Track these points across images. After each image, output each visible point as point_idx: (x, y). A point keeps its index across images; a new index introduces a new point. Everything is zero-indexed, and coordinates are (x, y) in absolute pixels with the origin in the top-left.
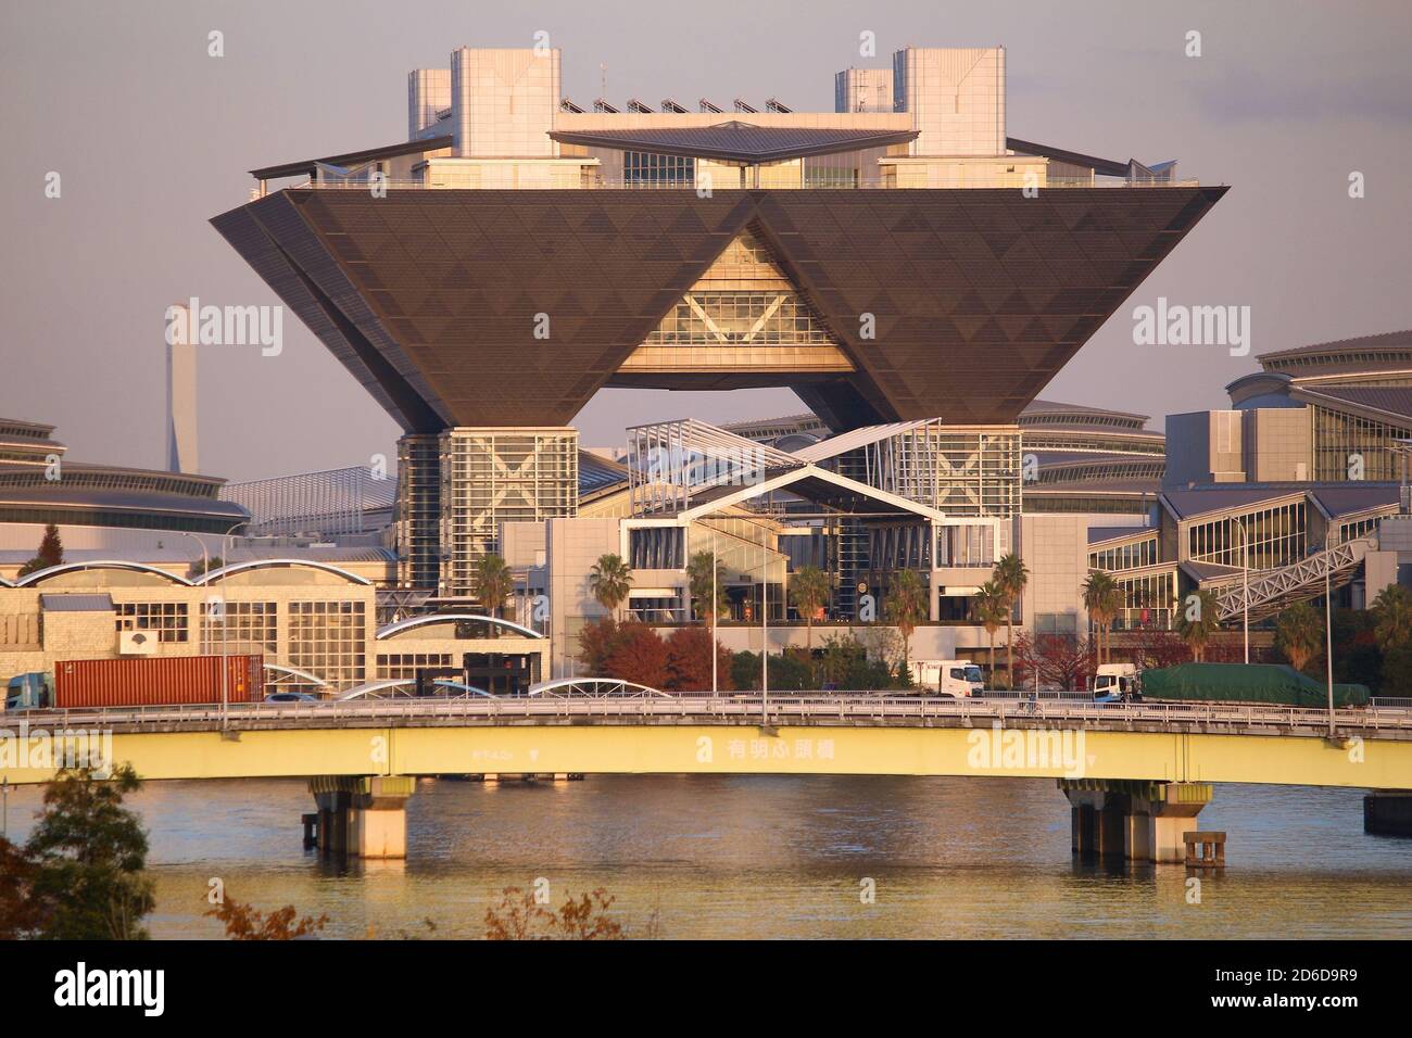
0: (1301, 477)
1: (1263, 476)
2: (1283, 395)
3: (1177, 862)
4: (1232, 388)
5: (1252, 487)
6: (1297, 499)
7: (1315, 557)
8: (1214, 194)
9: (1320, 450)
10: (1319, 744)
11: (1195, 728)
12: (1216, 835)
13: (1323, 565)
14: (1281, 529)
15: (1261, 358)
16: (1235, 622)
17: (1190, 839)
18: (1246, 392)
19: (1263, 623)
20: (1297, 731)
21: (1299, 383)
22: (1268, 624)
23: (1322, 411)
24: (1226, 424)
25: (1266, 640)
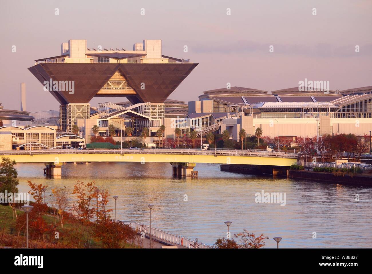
0: (211, 112)
1: (204, 112)
2: (208, 98)
3: (190, 176)
4: (199, 97)
5: (202, 114)
6: (210, 116)
7: (213, 125)
8: (196, 65)
9: (214, 107)
10: (213, 156)
11: (193, 154)
12: (196, 171)
13: (214, 127)
14: (207, 121)
15: (204, 92)
16: (199, 136)
17: (192, 172)
18: (201, 98)
20: (210, 154)
21: (210, 96)
22: (205, 136)
23: (214, 101)
24: (198, 103)
25: (205, 139)
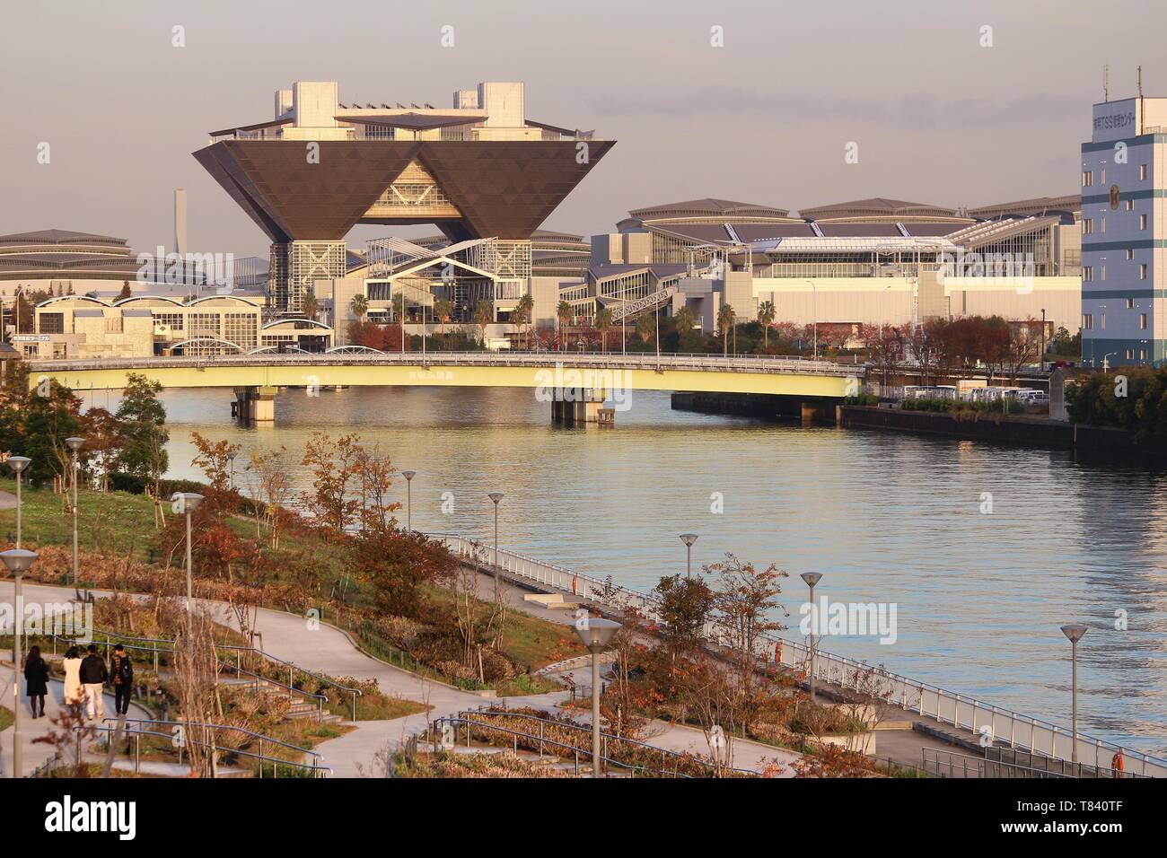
0: (647, 262)
1: (630, 262)
2: (640, 228)
3: (595, 422)
4: (618, 225)
5: (627, 266)
6: (645, 271)
7: (652, 295)
8: (610, 144)
9: (654, 251)
10: (653, 372)
11: (602, 366)
12: (610, 410)
13: (655, 298)
14: (637, 284)
15: (630, 212)
16: (620, 322)
17: (600, 412)
18: (624, 226)
19: (631, 323)
20: (644, 367)
21: (645, 223)
22: (633, 323)
23: (655, 234)
24: (616, 240)
25: (632, 329)
